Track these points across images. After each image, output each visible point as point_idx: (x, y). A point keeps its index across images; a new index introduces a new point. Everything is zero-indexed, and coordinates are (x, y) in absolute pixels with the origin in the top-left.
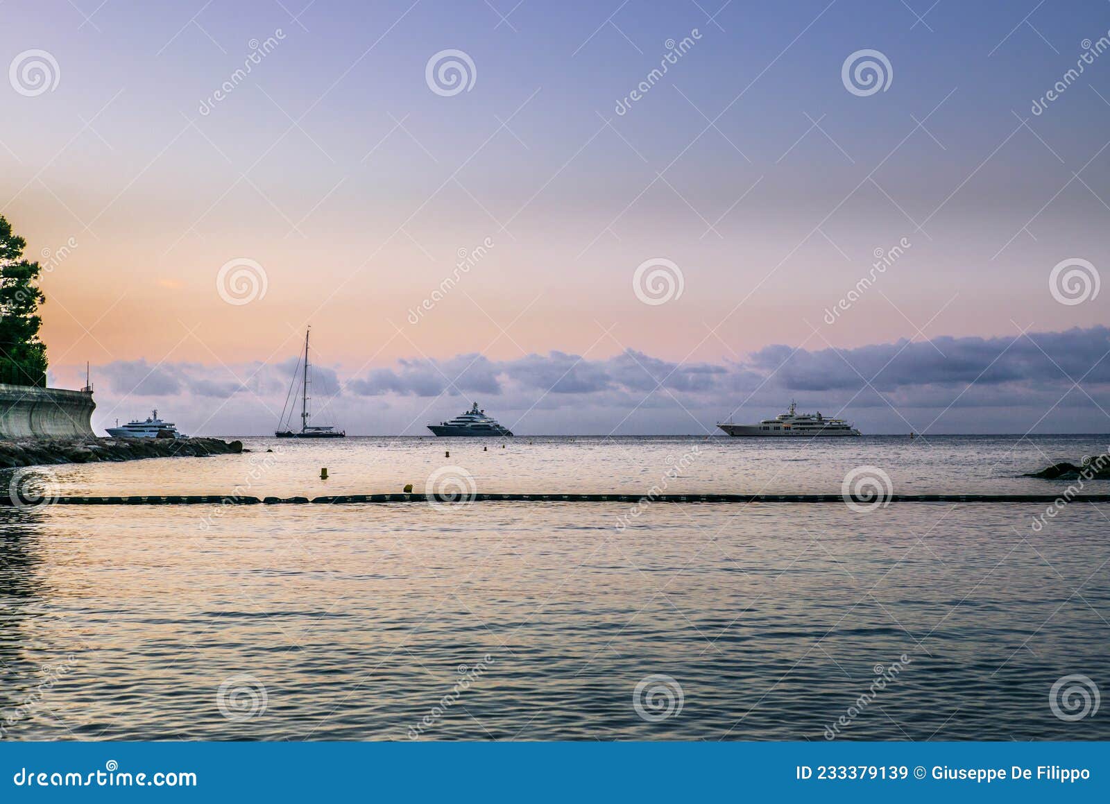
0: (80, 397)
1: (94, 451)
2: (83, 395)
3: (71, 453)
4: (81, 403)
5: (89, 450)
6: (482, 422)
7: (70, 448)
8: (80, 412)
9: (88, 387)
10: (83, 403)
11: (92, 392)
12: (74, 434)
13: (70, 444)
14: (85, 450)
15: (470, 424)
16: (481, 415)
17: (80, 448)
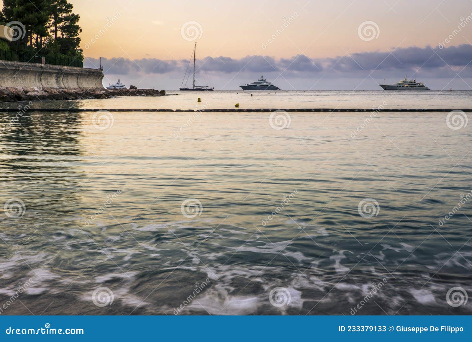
0: (98, 72)
1: (104, 94)
2: (99, 71)
3: (95, 94)
4: (98, 74)
5: (102, 93)
6: (265, 84)
7: (94, 92)
8: (98, 78)
9: (101, 68)
10: (99, 74)
11: (102, 70)
12: (95, 87)
13: (94, 91)
14: (100, 93)
15: (259, 85)
16: (265, 81)
17: (98, 92)
